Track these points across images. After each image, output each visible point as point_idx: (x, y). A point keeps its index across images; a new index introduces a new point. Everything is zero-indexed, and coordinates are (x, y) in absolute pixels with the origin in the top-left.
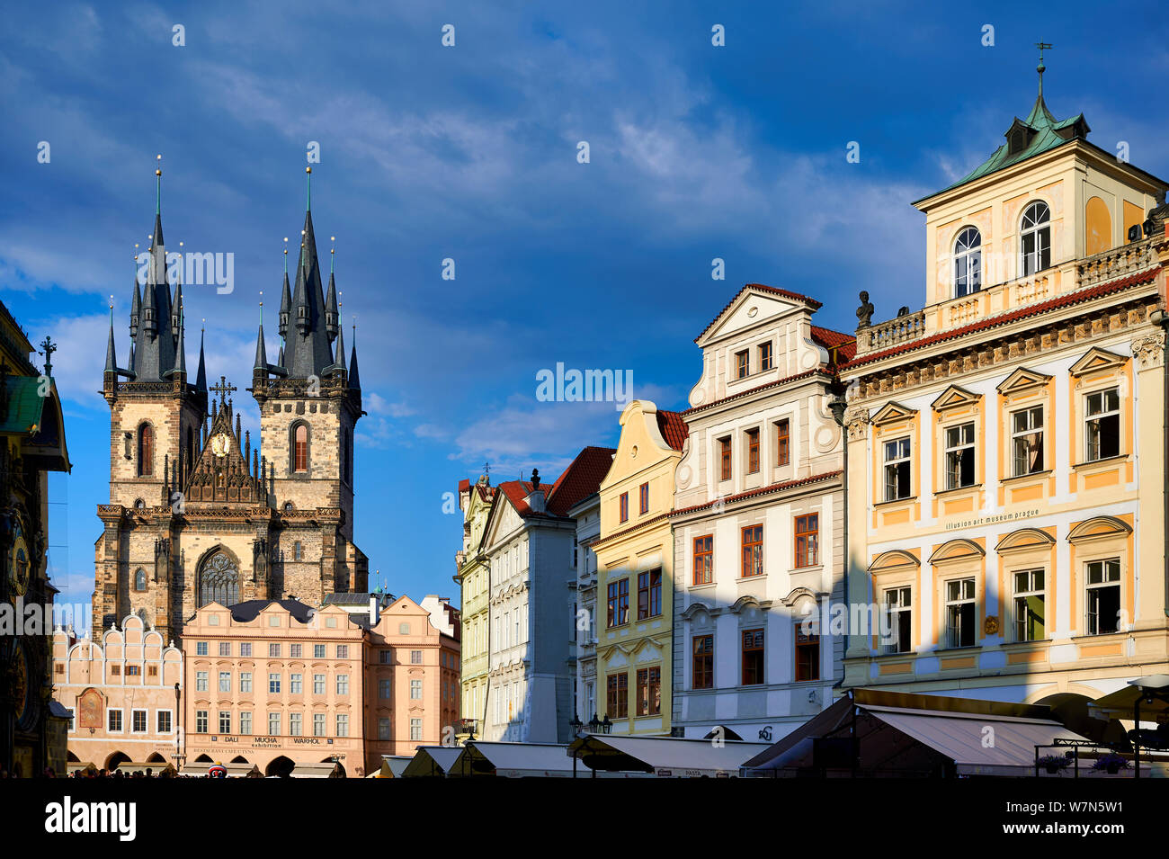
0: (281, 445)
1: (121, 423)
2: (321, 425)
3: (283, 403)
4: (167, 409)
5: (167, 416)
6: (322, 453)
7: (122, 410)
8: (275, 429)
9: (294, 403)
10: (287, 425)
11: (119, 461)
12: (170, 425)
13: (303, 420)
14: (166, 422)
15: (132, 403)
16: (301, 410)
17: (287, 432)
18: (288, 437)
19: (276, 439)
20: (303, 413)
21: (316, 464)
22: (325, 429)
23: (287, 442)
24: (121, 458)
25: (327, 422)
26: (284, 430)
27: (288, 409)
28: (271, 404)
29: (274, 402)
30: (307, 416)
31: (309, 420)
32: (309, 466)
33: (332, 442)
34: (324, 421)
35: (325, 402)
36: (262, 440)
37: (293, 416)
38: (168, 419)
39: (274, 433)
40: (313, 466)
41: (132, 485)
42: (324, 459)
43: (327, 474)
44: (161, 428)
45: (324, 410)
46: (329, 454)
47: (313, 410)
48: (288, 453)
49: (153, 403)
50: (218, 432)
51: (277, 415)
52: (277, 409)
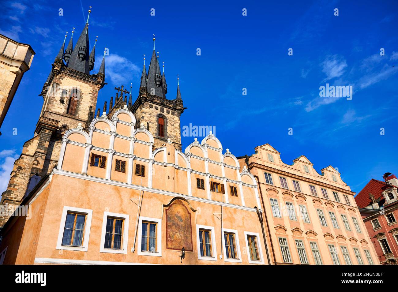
0: (153, 122)
1: (60, 84)
2: (172, 119)
3: (154, 106)
4: (91, 88)
5: (91, 91)
6: (172, 131)
7: (62, 79)
8: (149, 114)
9: (159, 107)
10: (156, 114)
11: (55, 102)
12: (92, 95)
13: (163, 115)
14: (89, 93)
15: (69, 78)
16: (162, 111)
17: (156, 118)
18: (156, 119)
19: (150, 119)
20: (163, 112)
21: (170, 135)
22: (173, 121)
23: (156, 122)
24: (57, 101)
25: (174, 119)
26: (154, 116)
27: (156, 108)
28: (148, 104)
29: (149, 103)
30: (165, 114)
31: (166, 116)
32: (167, 135)
33: (177, 128)
34: (173, 119)
35: (173, 111)
36: (143, 117)
37: (159, 112)
38: (91, 92)
39: (149, 116)
40: (168, 135)
41: (61, 116)
42: (173, 134)
43: (175, 141)
44: (86, 95)
45: (173, 114)
46: (176, 132)
47: (168, 112)
48: (156, 127)
49: (82, 82)
50: (119, 107)
51: (151, 109)
52: (151, 107)
